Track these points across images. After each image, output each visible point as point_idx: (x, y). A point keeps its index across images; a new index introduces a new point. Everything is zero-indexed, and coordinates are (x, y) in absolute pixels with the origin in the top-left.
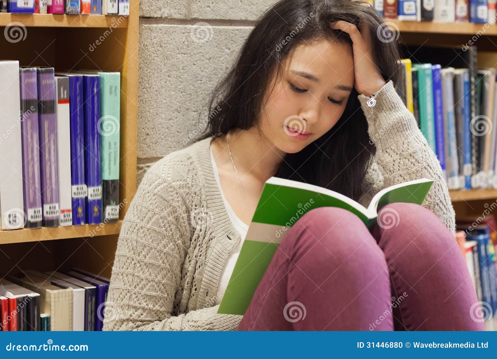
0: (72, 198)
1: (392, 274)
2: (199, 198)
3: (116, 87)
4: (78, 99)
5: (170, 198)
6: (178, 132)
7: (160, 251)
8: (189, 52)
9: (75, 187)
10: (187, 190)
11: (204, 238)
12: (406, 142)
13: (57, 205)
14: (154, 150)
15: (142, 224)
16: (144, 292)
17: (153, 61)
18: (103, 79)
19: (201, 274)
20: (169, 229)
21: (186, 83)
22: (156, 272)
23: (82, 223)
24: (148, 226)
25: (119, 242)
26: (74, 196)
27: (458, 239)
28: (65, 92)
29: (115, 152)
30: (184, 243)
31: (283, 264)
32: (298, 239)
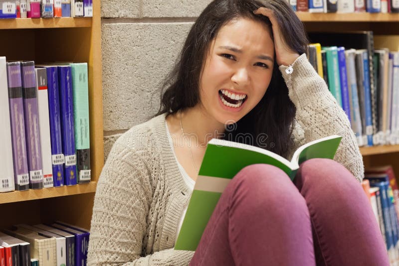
0: (53, 165)
1: (312, 216)
2: (158, 162)
3: (84, 75)
4: (55, 85)
5: (135, 163)
6: (135, 109)
7: (129, 207)
8: (142, 44)
9: (54, 156)
10: (148, 157)
11: (163, 195)
12: (319, 100)
13: (41, 171)
14: (117, 124)
15: (114, 185)
16: (118, 239)
17: (113, 53)
18: (74, 69)
19: (162, 223)
20: (135, 188)
21: (140, 69)
22: (126, 223)
23: (62, 185)
24: (119, 187)
25: (96, 200)
26: (53, 164)
27: (363, 186)
28: (44, 80)
29: (86, 127)
30: (148, 199)
31: (224, 211)
32: (236, 190)
